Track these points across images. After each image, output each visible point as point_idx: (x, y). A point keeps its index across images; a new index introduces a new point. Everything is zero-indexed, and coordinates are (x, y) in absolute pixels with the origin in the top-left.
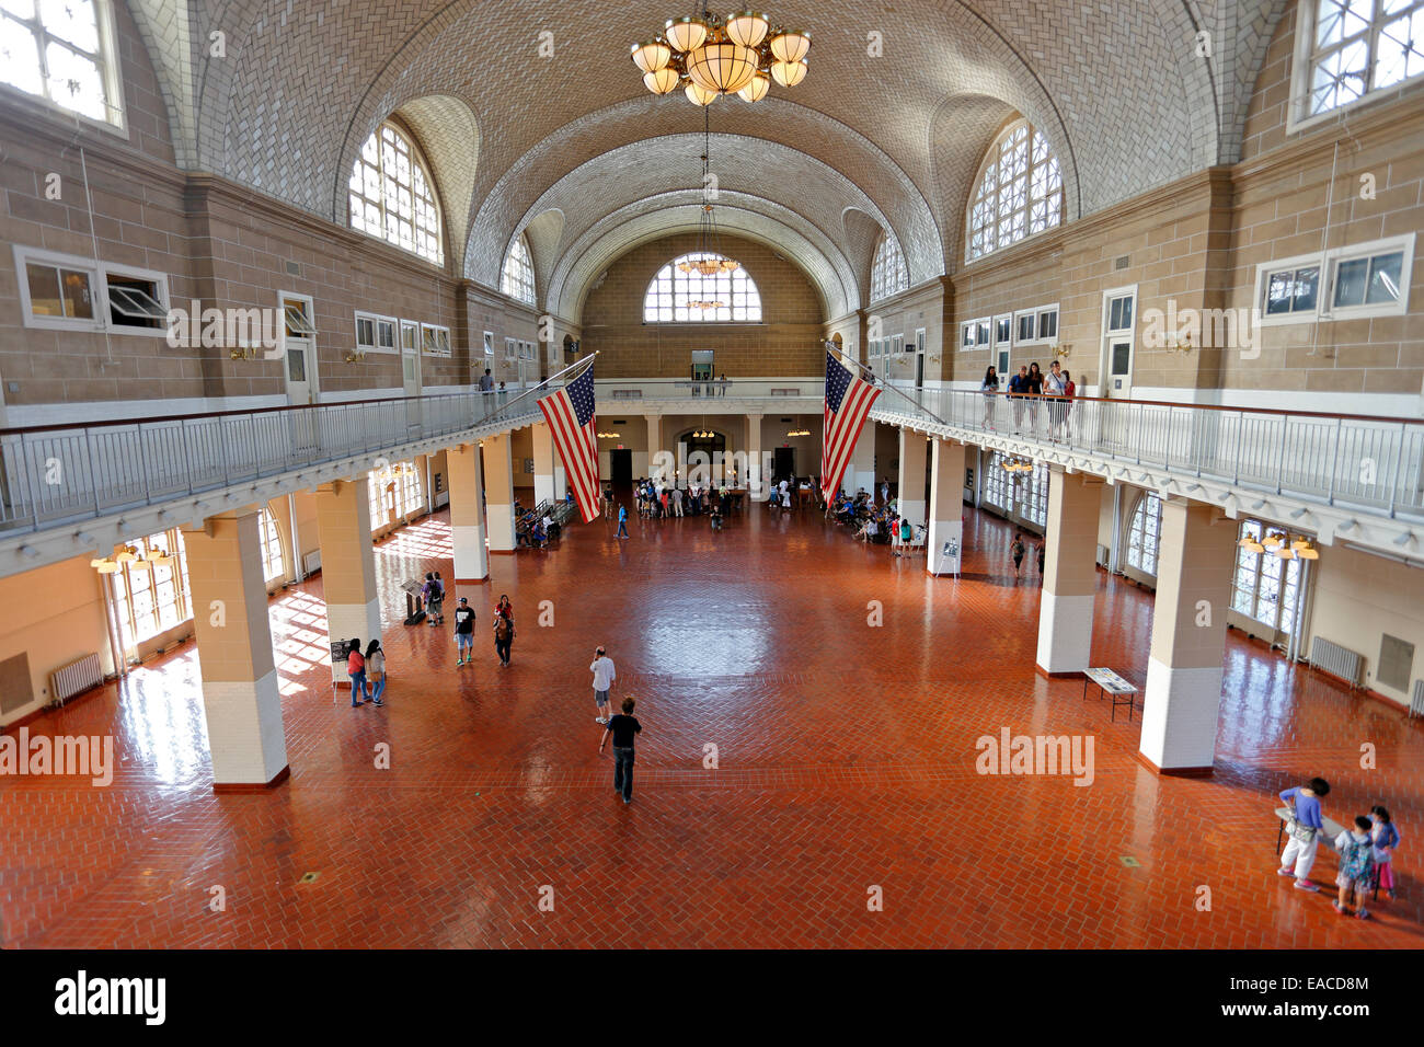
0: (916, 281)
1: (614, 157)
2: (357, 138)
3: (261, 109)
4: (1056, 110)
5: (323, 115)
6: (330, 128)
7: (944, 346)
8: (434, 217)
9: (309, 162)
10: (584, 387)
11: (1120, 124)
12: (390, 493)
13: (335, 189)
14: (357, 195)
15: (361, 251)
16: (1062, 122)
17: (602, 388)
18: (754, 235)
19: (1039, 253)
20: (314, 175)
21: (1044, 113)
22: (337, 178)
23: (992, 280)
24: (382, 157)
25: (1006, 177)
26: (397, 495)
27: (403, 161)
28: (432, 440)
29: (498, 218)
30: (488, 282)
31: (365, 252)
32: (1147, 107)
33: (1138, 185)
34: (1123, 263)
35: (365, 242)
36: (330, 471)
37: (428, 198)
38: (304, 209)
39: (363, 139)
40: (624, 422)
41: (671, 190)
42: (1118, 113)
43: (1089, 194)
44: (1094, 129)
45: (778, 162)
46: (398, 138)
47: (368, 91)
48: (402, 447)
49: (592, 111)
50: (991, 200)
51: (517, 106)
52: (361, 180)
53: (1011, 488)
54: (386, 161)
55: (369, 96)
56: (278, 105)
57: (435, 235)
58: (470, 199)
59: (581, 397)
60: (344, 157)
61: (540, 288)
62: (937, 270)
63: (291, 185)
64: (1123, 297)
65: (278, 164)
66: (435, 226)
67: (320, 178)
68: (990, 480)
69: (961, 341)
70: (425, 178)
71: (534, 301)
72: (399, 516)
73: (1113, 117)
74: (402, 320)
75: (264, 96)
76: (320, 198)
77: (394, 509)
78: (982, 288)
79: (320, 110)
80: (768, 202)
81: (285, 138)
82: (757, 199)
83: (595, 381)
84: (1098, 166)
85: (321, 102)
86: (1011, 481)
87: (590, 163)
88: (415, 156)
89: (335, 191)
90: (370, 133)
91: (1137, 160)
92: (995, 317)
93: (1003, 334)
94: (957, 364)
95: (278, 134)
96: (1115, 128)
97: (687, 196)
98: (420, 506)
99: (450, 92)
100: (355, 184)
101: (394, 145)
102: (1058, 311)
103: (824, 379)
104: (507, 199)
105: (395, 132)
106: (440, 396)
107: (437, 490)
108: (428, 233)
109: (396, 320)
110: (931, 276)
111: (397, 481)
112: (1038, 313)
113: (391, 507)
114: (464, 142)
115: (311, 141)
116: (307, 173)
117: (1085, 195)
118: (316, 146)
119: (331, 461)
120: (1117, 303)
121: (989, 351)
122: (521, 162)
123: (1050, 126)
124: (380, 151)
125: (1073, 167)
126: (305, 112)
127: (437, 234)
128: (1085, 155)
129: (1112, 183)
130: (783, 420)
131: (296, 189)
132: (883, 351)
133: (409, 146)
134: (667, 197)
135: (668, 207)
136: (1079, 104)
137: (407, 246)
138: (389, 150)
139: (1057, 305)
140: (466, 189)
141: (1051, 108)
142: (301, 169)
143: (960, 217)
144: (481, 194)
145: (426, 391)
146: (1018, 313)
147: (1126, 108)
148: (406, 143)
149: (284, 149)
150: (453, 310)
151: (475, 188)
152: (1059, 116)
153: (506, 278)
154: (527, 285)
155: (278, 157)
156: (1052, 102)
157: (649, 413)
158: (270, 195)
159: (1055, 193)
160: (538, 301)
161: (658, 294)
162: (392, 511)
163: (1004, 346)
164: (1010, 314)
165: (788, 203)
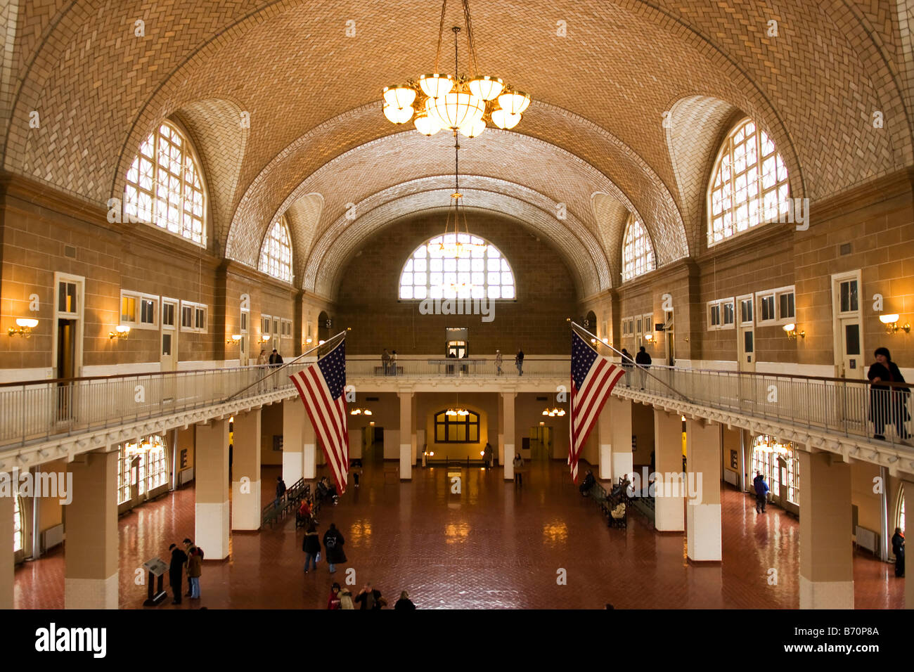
0: (663, 263)
1: (372, 147)
2: (138, 137)
3: (59, 117)
4: (775, 111)
5: (111, 120)
6: (116, 129)
7: (692, 326)
8: (201, 203)
9: (94, 158)
10: (336, 362)
11: (832, 126)
12: (135, 469)
13: (114, 181)
14: (132, 184)
15: (132, 235)
16: (781, 123)
17: (353, 364)
18: (508, 216)
19: (773, 238)
20: (97, 170)
21: (765, 115)
22: (117, 171)
23: (733, 262)
24: (157, 151)
25: (739, 167)
26: (142, 470)
27: (175, 153)
28: (184, 414)
29: (260, 202)
30: (248, 262)
31: (135, 236)
32: (851, 112)
33: (852, 179)
34: (846, 249)
35: (137, 228)
36: (87, 442)
37: (197, 185)
38: (86, 200)
39: (143, 138)
40: (376, 399)
41: (427, 176)
42: (828, 116)
43: (812, 185)
44: (810, 130)
45: (528, 151)
46: (173, 133)
47: (152, 98)
48: (155, 420)
49: (353, 108)
50: (727, 187)
51: (283, 106)
52: (138, 171)
53: (776, 471)
54: (161, 154)
55: (152, 102)
56: (74, 112)
57: (200, 219)
58: (235, 186)
59: (333, 371)
60: (125, 152)
61: (298, 267)
62: (682, 253)
63: (77, 178)
64: (849, 281)
65: (68, 162)
66: (201, 210)
67: (102, 172)
68: (755, 462)
69: (709, 320)
70: (195, 167)
71: (291, 280)
72: (141, 492)
73: (825, 120)
74: (163, 297)
75: (64, 106)
76: (100, 190)
77: (137, 486)
78: (725, 270)
79: (109, 114)
80: (520, 187)
81: (76, 140)
82: (509, 184)
83: (347, 357)
84: (817, 161)
85: (110, 108)
86: (776, 463)
87: (349, 153)
88: (188, 148)
89: (114, 183)
90: (150, 131)
91: (849, 157)
92: (738, 298)
93: (746, 315)
94: (705, 343)
95: (72, 136)
96: (828, 130)
97: (443, 181)
98: (163, 482)
99: (224, 96)
100: (132, 176)
101: (169, 140)
102: (794, 292)
103: (570, 357)
104: (269, 186)
105: (171, 128)
106: (196, 371)
107: (182, 466)
108: (194, 217)
109: (158, 297)
110: (676, 258)
111: (142, 456)
112: (777, 294)
113: (134, 482)
114: (233, 136)
115: (97, 142)
116: (91, 168)
117: (809, 187)
118: (102, 145)
119: (88, 432)
120: (844, 286)
121: (735, 331)
122: (284, 154)
123: (772, 125)
124: (156, 145)
125: (795, 162)
126: (95, 117)
127: (203, 217)
128: (804, 151)
129: (830, 177)
130: (539, 399)
131: (80, 182)
132: (636, 329)
133: (183, 140)
134: (422, 182)
135: (424, 191)
136: (794, 108)
137: (174, 229)
138: (164, 144)
139: (793, 287)
140: (232, 176)
141: (770, 110)
142: (87, 164)
143: (701, 203)
144: (246, 181)
145: (183, 365)
146: (758, 294)
147: (835, 113)
148: (180, 137)
149: (74, 148)
150: (212, 287)
151: (240, 177)
152: (778, 117)
153: (265, 258)
154: (285, 264)
155: (69, 155)
156: (770, 106)
157: (402, 391)
158: (58, 188)
159: (783, 183)
160: (295, 280)
161: (413, 272)
162: (135, 488)
163: (749, 326)
164: (752, 295)
165: (539, 187)
